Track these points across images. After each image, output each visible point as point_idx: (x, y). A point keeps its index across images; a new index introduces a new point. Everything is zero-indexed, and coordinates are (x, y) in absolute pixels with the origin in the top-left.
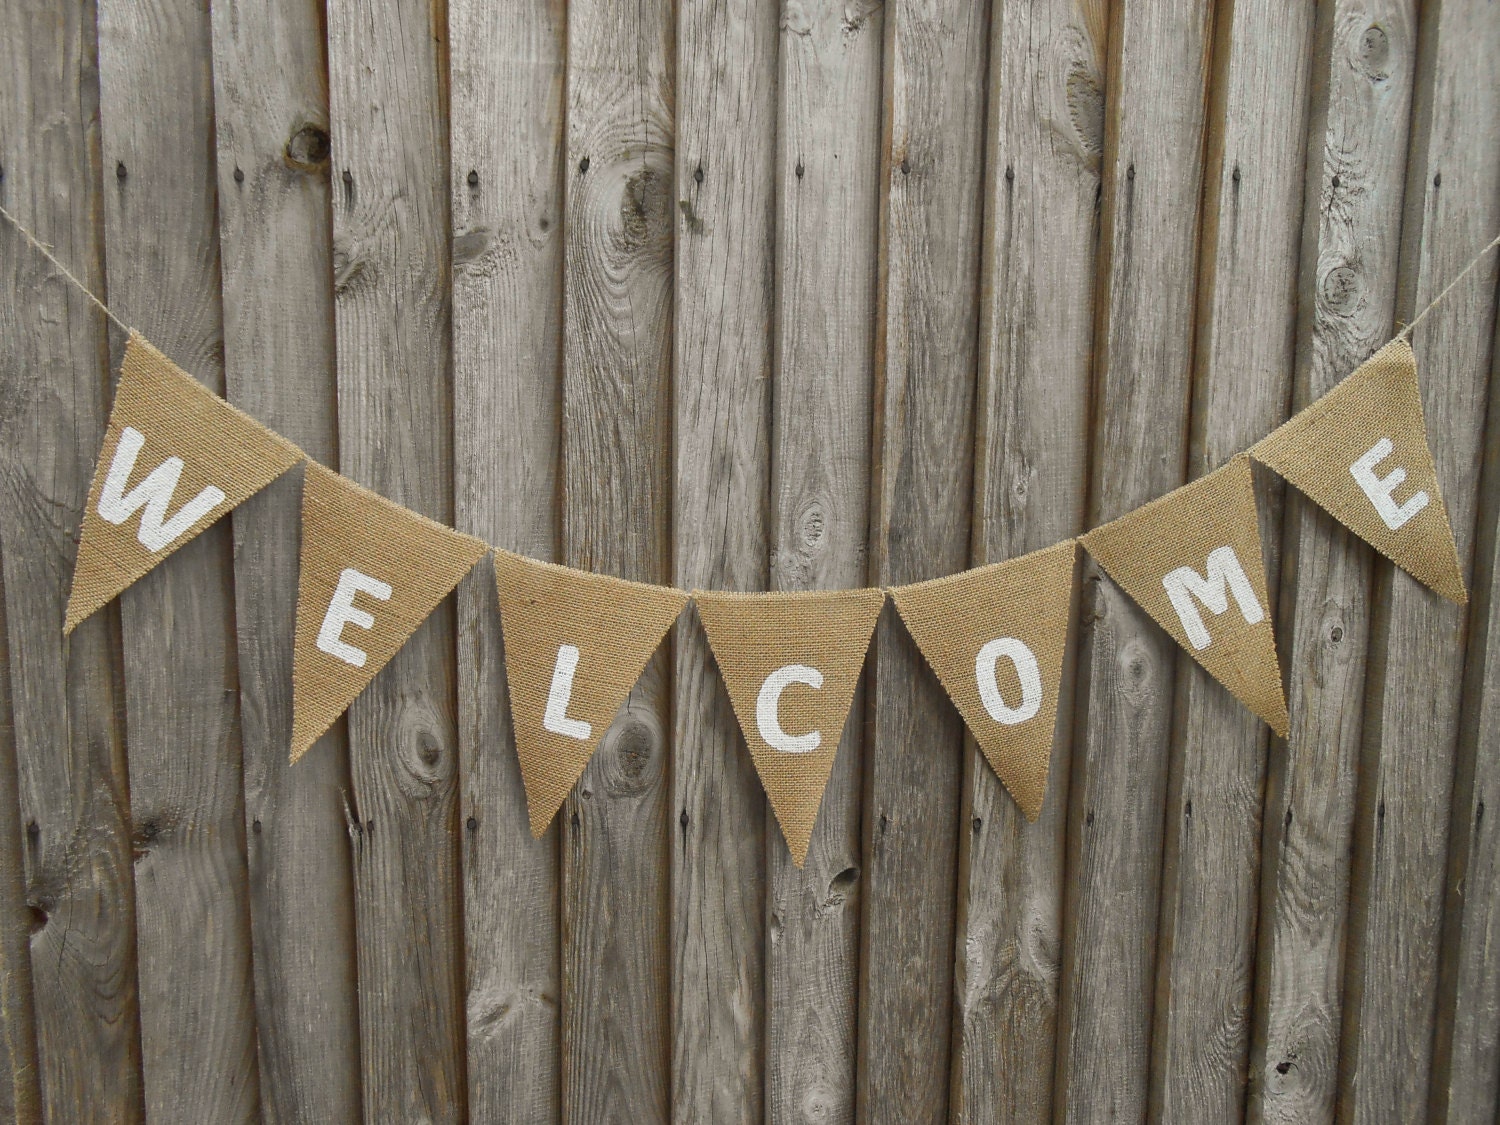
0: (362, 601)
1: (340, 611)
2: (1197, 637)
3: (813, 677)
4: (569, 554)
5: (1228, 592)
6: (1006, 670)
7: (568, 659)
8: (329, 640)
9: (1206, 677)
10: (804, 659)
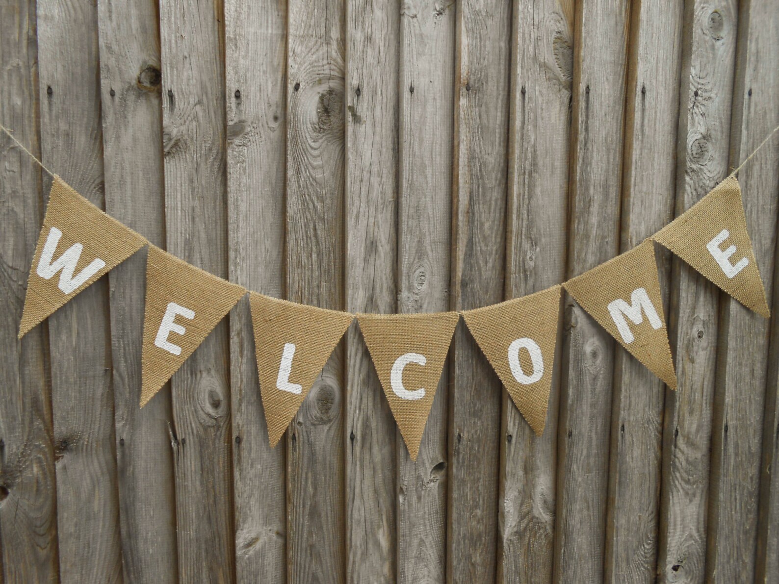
0: (179, 320)
1: (167, 325)
2: (627, 337)
3: (420, 359)
4: (289, 294)
5: (643, 313)
6: (524, 354)
7: (289, 351)
8: (161, 341)
9: (631, 358)
10: (416, 350)
